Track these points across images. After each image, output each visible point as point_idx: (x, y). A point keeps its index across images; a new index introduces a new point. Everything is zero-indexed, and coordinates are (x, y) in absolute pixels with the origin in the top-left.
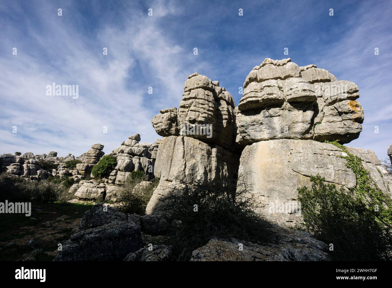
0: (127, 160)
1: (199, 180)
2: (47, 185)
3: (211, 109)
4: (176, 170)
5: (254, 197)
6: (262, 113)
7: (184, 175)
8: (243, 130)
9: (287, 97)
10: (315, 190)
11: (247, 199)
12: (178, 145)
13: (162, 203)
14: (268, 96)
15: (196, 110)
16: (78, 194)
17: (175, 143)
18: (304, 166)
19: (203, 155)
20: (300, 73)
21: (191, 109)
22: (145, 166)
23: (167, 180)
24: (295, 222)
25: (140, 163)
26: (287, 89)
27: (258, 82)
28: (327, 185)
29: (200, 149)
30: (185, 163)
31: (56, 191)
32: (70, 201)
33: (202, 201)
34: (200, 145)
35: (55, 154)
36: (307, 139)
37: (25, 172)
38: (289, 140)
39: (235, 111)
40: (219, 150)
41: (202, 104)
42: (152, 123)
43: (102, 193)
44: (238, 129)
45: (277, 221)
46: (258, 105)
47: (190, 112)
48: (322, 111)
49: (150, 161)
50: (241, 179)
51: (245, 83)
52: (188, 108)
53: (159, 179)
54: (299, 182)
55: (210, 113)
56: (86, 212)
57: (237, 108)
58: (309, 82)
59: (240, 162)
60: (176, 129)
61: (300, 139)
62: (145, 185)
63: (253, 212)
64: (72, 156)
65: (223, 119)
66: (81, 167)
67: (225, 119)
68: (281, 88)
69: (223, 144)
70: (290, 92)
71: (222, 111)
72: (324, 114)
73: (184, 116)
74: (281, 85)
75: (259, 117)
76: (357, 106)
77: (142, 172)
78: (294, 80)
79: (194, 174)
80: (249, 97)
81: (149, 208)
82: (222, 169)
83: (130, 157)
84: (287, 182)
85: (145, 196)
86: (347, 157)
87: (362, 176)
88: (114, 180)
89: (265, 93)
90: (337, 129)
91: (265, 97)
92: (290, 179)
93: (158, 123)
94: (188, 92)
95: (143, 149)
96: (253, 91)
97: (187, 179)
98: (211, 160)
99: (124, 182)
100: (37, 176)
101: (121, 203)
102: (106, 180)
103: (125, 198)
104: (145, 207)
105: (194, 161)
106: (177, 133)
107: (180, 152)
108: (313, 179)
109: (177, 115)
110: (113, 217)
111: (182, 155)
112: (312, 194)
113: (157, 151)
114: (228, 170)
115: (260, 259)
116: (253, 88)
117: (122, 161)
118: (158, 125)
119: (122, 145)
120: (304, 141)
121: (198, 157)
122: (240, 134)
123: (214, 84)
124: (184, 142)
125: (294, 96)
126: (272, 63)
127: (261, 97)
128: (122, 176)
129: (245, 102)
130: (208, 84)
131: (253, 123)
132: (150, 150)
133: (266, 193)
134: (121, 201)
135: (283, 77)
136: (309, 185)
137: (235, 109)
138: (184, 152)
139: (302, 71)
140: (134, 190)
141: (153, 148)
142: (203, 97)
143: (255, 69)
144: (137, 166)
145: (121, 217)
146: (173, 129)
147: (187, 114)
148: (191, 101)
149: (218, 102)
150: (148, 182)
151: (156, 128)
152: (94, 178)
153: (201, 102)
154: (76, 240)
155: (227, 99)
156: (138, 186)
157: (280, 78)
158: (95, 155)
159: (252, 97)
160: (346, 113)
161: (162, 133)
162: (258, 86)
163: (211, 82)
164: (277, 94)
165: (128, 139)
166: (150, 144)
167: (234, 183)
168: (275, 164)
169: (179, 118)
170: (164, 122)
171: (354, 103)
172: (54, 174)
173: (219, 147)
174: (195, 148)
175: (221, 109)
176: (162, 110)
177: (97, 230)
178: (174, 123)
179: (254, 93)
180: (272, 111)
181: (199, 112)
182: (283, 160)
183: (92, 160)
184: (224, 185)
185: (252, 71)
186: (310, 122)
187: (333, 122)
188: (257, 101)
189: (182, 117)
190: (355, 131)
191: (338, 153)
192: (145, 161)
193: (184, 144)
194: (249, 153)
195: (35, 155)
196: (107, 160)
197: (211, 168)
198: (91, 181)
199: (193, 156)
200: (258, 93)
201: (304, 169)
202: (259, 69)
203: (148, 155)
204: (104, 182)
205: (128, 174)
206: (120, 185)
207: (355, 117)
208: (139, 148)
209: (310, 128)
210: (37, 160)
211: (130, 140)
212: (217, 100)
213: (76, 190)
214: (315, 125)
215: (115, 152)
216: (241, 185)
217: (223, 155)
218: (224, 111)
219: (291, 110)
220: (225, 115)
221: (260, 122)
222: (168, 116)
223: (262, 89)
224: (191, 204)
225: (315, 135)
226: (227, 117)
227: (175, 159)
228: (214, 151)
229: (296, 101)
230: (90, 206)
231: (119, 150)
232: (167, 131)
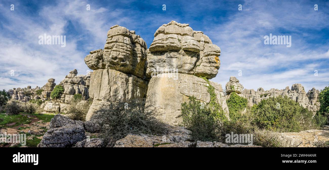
0: (70, 87)
1: (120, 99)
2: (30, 104)
3: (128, 49)
4: (103, 93)
5: (156, 109)
6: (165, 54)
7: (109, 96)
8: (152, 65)
9: (183, 46)
10: (190, 104)
11: (151, 110)
12: (104, 75)
13: (95, 114)
14: (170, 44)
15: (117, 50)
16: (45, 109)
17: (102, 74)
18: (187, 90)
19: (123, 82)
20: (193, 34)
21: (113, 50)
22: (82, 91)
23: (98, 100)
24: (178, 122)
25: (79, 89)
26: (184, 42)
27: (165, 34)
28: (197, 101)
29: (120, 78)
30: (110, 88)
31: (34, 107)
32: (42, 113)
33: (122, 112)
34: (120, 75)
35: (30, 87)
36: (191, 74)
37: (19, 98)
38: (181, 74)
39: (147, 52)
40: (134, 78)
41: (122, 46)
42: (85, 61)
43: (58, 108)
44: (149, 64)
45: (169, 122)
46: (163, 49)
47: (112, 51)
48: (201, 59)
49: (85, 87)
50: (148, 98)
51: (155, 33)
52: (111, 49)
53: (93, 99)
54: (183, 99)
55: (128, 52)
56: (52, 119)
57: (148, 50)
58: (197, 40)
59: (149, 87)
60: (102, 64)
61: (187, 74)
62: (83, 103)
63: (155, 118)
64: (38, 87)
65: (137, 57)
66: (44, 93)
67: (139, 57)
68: (180, 40)
69: (138, 74)
70: (185, 44)
71: (137, 51)
72: (202, 61)
73: (108, 54)
74: (180, 39)
75: (164, 57)
76: (218, 60)
77: (80, 95)
78: (189, 37)
79: (117, 95)
80: (157, 43)
81: (88, 118)
82: (136, 92)
83: (72, 85)
84: (176, 100)
85: (84, 110)
86: (209, 86)
87: (213, 97)
88: (64, 100)
89: (169, 42)
90: (207, 70)
91: (169, 44)
92: (178, 98)
93: (89, 61)
94: (111, 38)
95: (79, 79)
96: (160, 39)
97: (112, 99)
98: (128, 86)
99: (70, 101)
100: (24, 100)
101: (70, 114)
102: (59, 101)
103: (72, 111)
104: (85, 117)
105: (116, 86)
106: (104, 67)
107: (106, 80)
108: (190, 98)
109: (102, 54)
110: (67, 122)
111: (107, 82)
112: (189, 107)
113: (90, 80)
114: (140, 92)
115: (157, 143)
116: (161, 38)
117: (68, 88)
118: (89, 62)
119: (66, 78)
120: (189, 75)
121: (119, 83)
122: (149, 68)
123: (131, 32)
124: (109, 73)
125: (187, 47)
126: (176, 24)
127: (166, 44)
128: (69, 98)
129: (154, 46)
130: (127, 32)
131: (159, 61)
132: (85, 80)
133: (163, 106)
134: (70, 113)
135: (182, 34)
136: (188, 102)
137: (147, 50)
138: (109, 80)
139: (195, 33)
140: (77, 106)
141: (87, 78)
142: (123, 41)
143: (163, 26)
144: (77, 91)
145: (71, 122)
146: (100, 64)
147: (110, 53)
148: (113, 44)
149: (135, 45)
150: (85, 101)
151: (88, 64)
152: (52, 100)
153: (121, 45)
154: (50, 133)
155: (141, 43)
156: (79, 103)
157: (180, 34)
158: (50, 85)
159: (159, 43)
160: (213, 63)
161: (92, 67)
162: (165, 37)
163: (129, 31)
164: (177, 44)
165: (69, 74)
166: (84, 76)
167: (143, 101)
168: (171, 88)
169: (104, 57)
170: (93, 60)
171: (217, 58)
172: (32, 98)
173: (134, 76)
174: (117, 77)
175: (136, 50)
176: (91, 52)
177: (60, 129)
178: (101, 60)
179: (161, 41)
180: (172, 54)
181: (119, 51)
182: (176, 86)
183: (50, 89)
184: (137, 102)
185: (161, 27)
186: (194, 64)
187: (206, 66)
188: (163, 47)
189: (107, 56)
190: (215, 73)
191: (205, 84)
192: (82, 87)
193: (108, 75)
194: (155, 81)
195: (21, 88)
196: (58, 88)
197: (128, 91)
198: (51, 101)
199: (115, 83)
200: (164, 41)
201: (186, 92)
202: (166, 26)
203: (84, 83)
204: (58, 102)
205: (72, 96)
206: (68, 103)
207: (216, 66)
208: (77, 79)
209: (193, 68)
210: (23, 91)
211: (71, 74)
212: (133, 43)
213: (44, 107)
214: (197, 66)
215: (62, 82)
216: (148, 101)
217: (137, 82)
218: (139, 51)
219: (184, 55)
220: (139, 54)
221: (164, 60)
222: (96, 55)
223: (167, 39)
224: (114, 114)
225: (195, 73)
226: (140, 55)
227: (102, 85)
228: (131, 79)
229: (188, 50)
230: (53, 116)
231: (65, 81)
232: (96, 66)
